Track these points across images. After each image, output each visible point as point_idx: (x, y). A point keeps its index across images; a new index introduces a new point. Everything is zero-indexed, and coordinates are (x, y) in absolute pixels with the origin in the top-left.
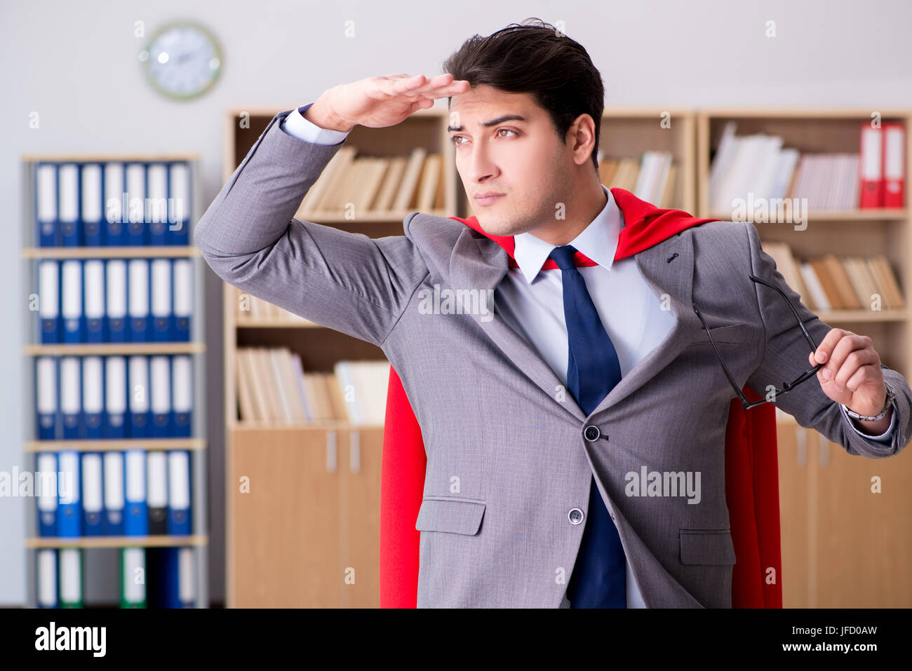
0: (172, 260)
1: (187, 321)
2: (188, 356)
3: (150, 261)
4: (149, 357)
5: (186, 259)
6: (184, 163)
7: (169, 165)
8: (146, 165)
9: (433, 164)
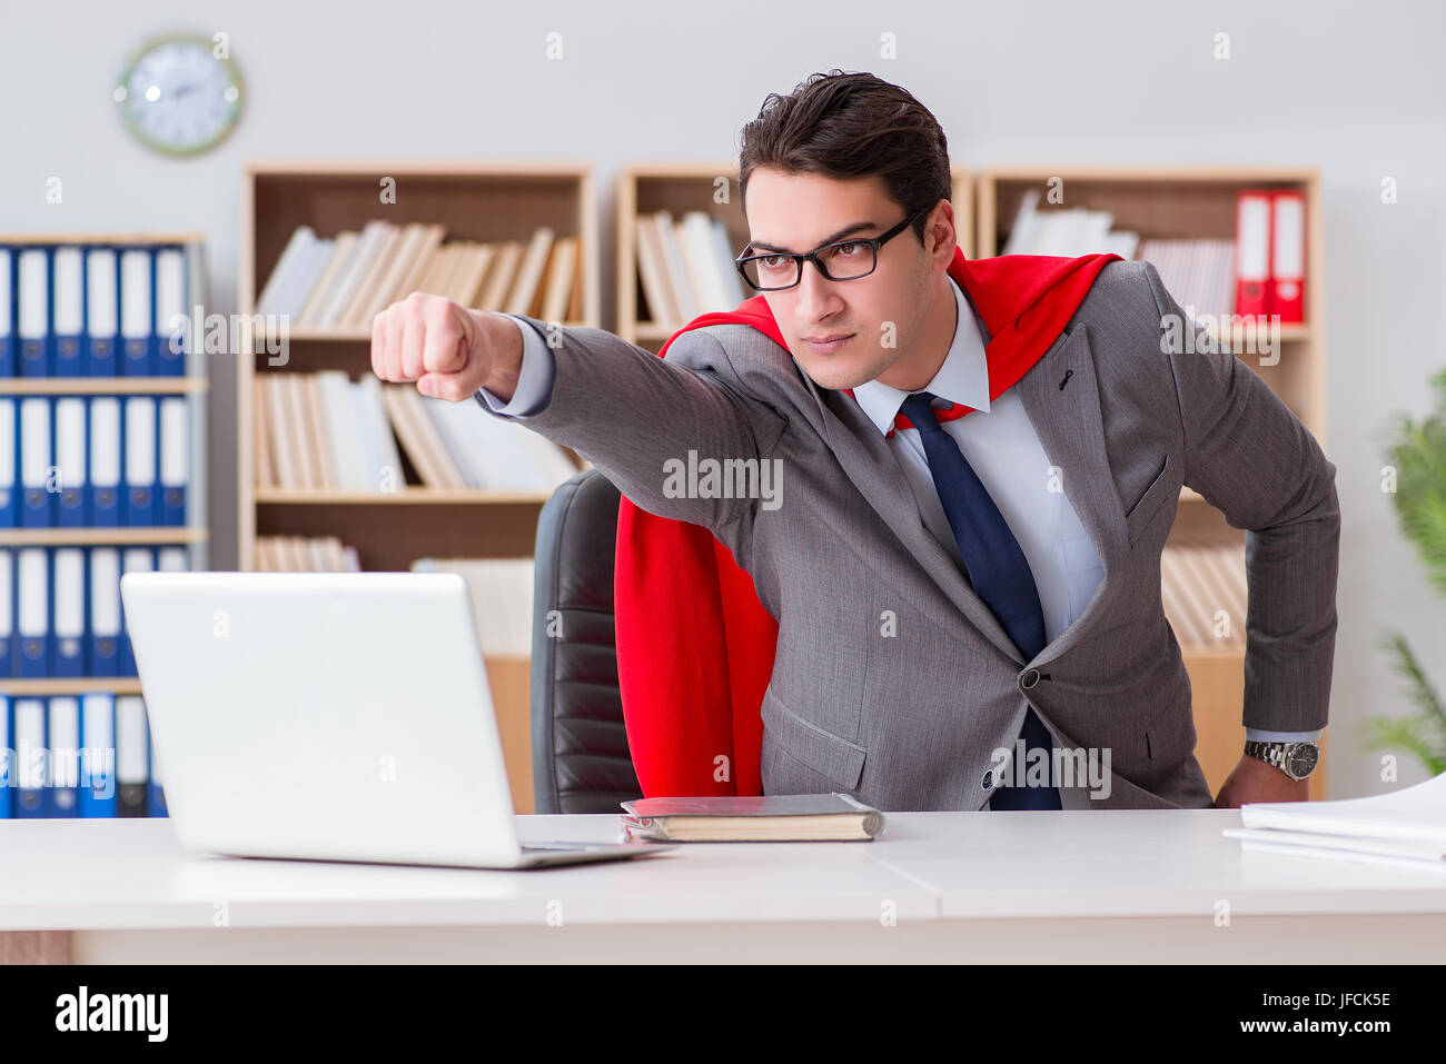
0: (158, 399)
1: (180, 492)
2: (182, 547)
3: (123, 399)
4: (121, 550)
5: (180, 396)
6: (176, 247)
7: (154, 251)
8: (119, 251)
9: (565, 252)
